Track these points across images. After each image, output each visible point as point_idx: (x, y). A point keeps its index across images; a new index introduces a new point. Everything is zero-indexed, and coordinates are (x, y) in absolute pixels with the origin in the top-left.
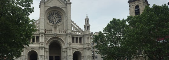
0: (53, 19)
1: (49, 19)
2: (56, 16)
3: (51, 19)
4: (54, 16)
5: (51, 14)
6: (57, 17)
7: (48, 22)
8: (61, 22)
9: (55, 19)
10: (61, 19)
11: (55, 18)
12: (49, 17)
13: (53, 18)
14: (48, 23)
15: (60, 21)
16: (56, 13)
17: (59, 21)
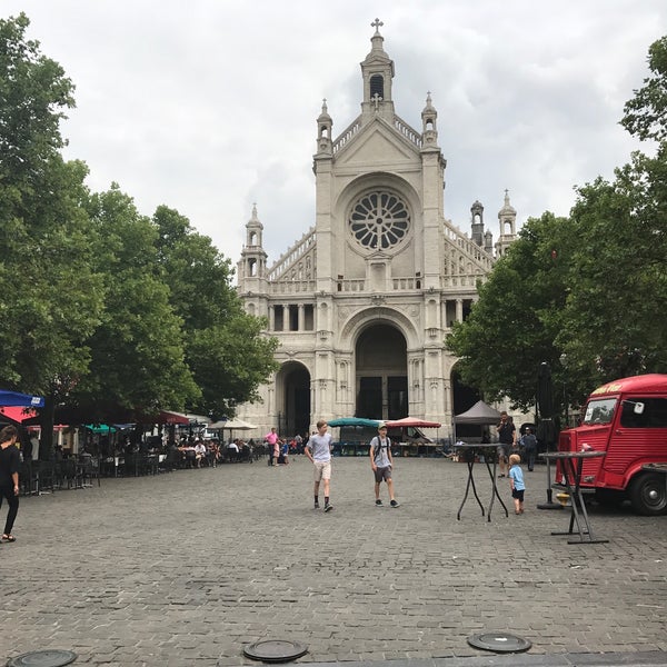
0: (370, 226)
1: (355, 227)
2: (384, 212)
3: (364, 225)
4: (375, 213)
5: (366, 202)
6: (388, 217)
7: (353, 241)
8: (406, 238)
9: (379, 227)
10: (404, 225)
11: (379, 221)
12: (355, 217)
13: (374, 221)
14: (350, 247)
15: (401, 234)
16: (384, 198)
17: (398, 232)
